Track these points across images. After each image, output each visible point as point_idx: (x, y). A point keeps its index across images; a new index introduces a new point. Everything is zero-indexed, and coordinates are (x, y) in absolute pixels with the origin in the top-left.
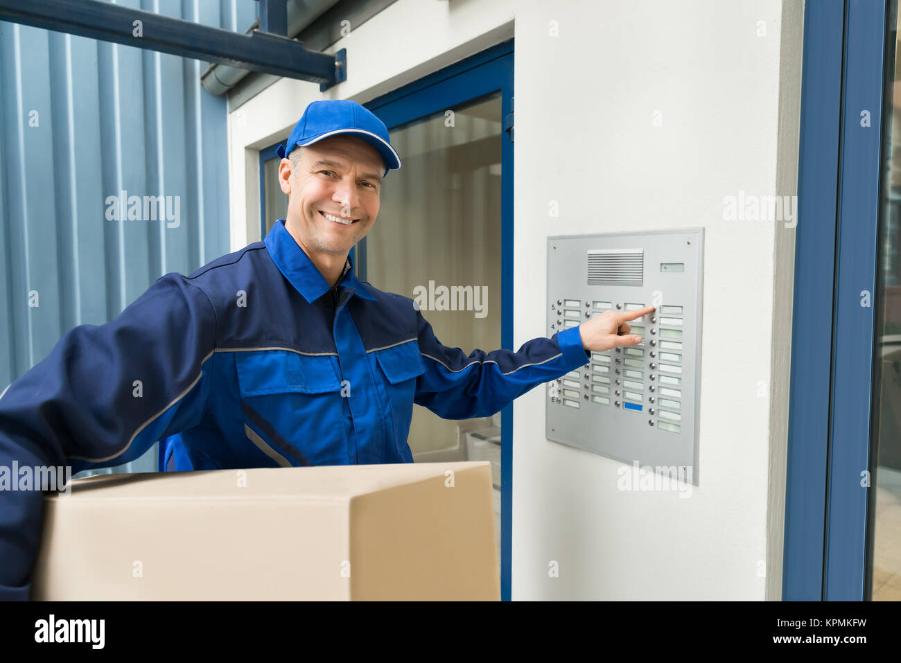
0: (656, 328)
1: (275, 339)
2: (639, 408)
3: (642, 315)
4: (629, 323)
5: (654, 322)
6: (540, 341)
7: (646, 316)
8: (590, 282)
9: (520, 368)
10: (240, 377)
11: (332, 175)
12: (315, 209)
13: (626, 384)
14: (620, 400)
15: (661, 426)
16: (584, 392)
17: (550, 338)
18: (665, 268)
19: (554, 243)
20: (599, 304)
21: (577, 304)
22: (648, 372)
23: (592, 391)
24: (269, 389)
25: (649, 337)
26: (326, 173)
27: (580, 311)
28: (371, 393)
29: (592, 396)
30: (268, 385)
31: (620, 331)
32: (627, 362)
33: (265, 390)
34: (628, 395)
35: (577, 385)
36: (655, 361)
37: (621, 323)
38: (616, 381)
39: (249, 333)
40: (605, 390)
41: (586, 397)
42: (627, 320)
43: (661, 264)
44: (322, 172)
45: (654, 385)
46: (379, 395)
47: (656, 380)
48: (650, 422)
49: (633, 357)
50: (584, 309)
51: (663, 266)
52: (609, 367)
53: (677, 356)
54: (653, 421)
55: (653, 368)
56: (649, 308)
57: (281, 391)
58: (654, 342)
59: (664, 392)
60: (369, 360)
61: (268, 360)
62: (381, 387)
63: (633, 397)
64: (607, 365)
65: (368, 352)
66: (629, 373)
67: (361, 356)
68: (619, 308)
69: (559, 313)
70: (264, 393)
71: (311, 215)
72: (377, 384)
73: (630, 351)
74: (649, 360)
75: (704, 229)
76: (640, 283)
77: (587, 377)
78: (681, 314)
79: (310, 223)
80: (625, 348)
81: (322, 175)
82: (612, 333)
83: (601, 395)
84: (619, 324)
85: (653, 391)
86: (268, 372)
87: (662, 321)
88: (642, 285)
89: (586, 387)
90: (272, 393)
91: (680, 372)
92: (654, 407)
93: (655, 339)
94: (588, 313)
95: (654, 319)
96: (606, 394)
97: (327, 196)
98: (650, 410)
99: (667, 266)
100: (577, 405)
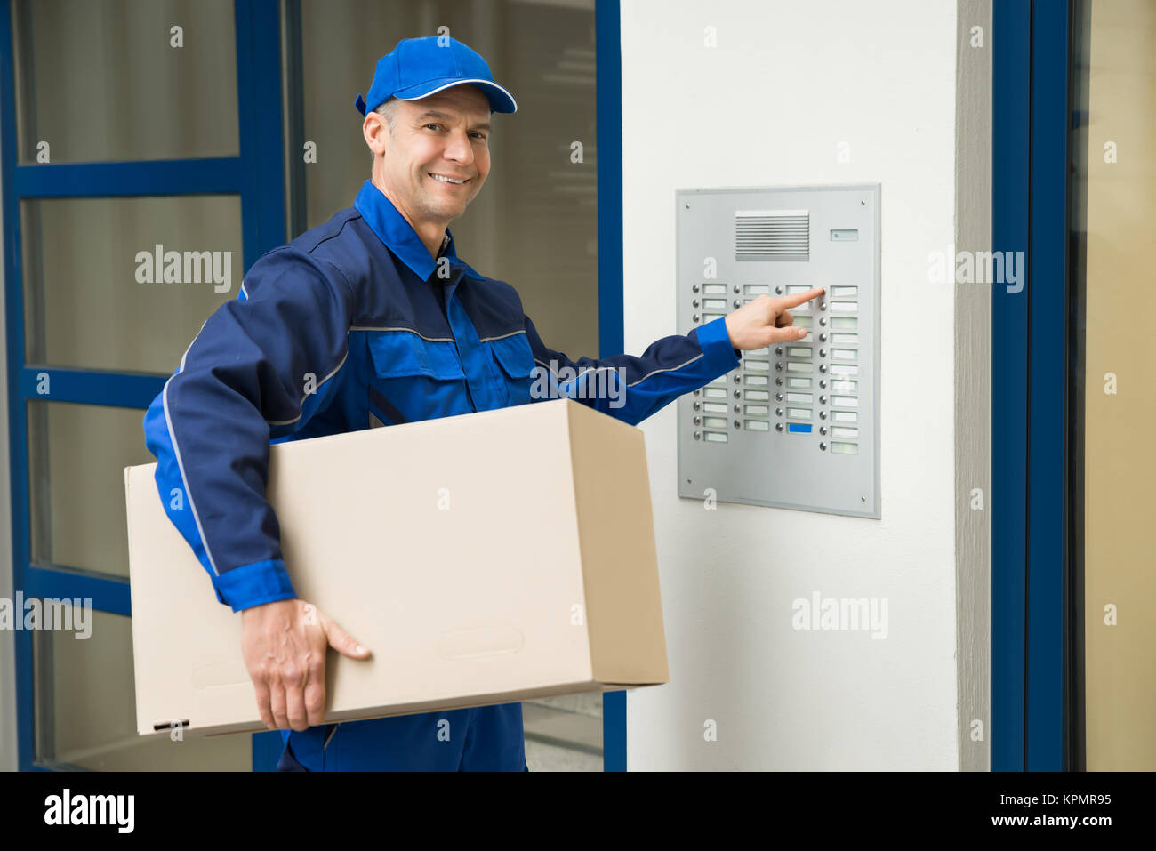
0: (826, 317)
1: (399, 320)
2: (807, 428)
3: (808, 300)
4: (792, 312)
5: (823, 309)
6: (674, 340)
7: (813, 300)
8: (739, 258)
9: (648, 376)
10: (374, 357)
11: (440, 130)
12: (426, 170)
13: (791, 397)
14: (783, 421)
15: (836, 448)
16: (734, 417)
17: (686, 335)
18: (836, 235)
19: (687, 200)
20: (752, 288)
21: (721, 290)
22: (818, 377)
23: (745, 413)
24: (402, 371)
25: (818, 330)
26: (432, 127)
27: (725, 300)
28: (491, 387)
29: (745, 421)
30: (399, 368)
31: (779, 321)
32: (791, 366)
33: (398, 371)
34: (793, 413)
35: (724, 409)
36: (826, 362)
37: (779, 311)
38: (777, 396)
39: (379, 312)
40: (762, 411)
41: (737, 424)
42: (787, 308)
43: (832, 231)
44: (427, 126)
45: (826, 393)
46: (500, 390)
47: (828, 387)
48: (821, 445)
49: (798, 360)
50: (732, 297)
51: (834, 233)
52: (767, 377)
53: (853, 352)
54: (825, 444)
55: (823, 371)
56: (817, 289)
57: (414, 373)
58: (824, 336)
59: (838, 402)
60: (484, 350)
61: (396, 342)
62: (501, 381)
63: (799, 416)
64: (765, 374)
65: (482, 341)
66: (794, 382)
67: (476, 345)
68: (779, 292)
69: (696, 305)
70: (398, 376)
71: (421, 180)
72: (496, 378)
73: (794, 352)
74: (818, 361)
75: (880, 185)
76: (805, 256)
77: (737, 395)
78: (856, 296)
79: (419, 188)
80: (788, 348)
81: (427, 129)
82: (768, 325)
83: (756, 419)
84: (776, 313)
85: (824, 402)
86: (399, 354)
87: (834, 307)
88: (808, 261)
89: (736, 410)
90: (405, 375)
91: (856, 373)
92: (826, 425)
93: (826, 332)
94: (738, 303)
95: (824, 305)
96: (764, 416)
97: (438, 155)
98: (822, 429)
99: (838, 233)
100: (723, 438)
